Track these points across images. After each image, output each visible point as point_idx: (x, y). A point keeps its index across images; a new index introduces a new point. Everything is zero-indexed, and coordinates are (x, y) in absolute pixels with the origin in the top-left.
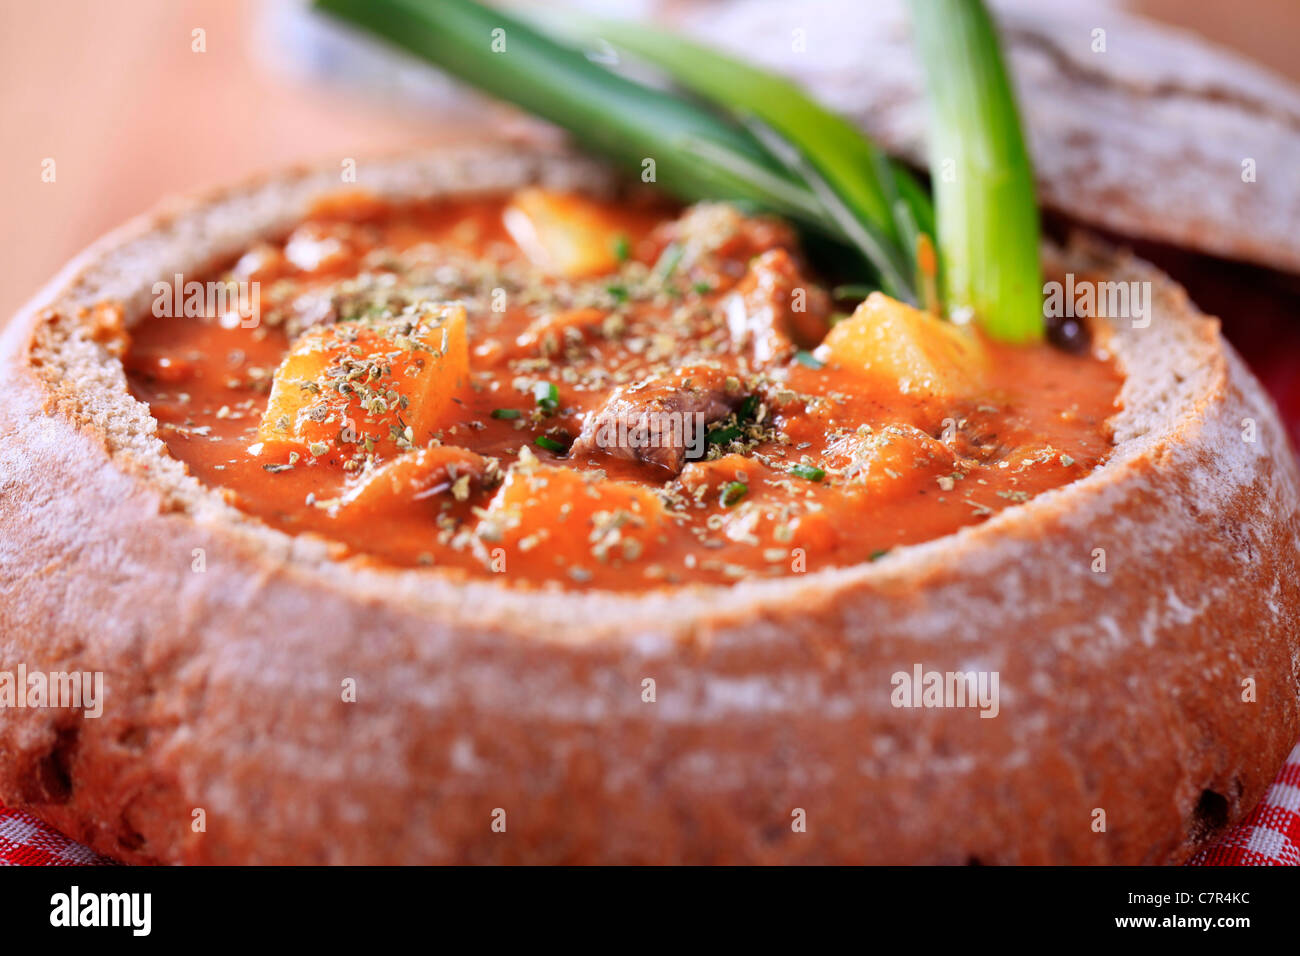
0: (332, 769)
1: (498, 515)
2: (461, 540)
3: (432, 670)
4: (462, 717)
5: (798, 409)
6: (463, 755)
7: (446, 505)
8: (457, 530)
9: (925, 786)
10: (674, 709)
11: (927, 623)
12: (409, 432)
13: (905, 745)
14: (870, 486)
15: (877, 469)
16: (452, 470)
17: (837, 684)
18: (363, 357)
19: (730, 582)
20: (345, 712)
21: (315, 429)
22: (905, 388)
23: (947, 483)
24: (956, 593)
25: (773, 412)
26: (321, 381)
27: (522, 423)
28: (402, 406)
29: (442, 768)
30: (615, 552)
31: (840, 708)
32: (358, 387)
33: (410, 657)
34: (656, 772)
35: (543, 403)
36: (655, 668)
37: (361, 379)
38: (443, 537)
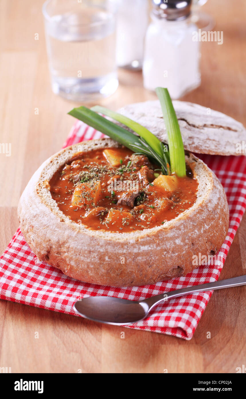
0: (89, 260)
1: (108, 219)
2: (103, 223)
3: (102, 246)
4: (106, 253)
5: (150, 194)
6: (107, 258)
7: (101, 216)
8: (103, 221)
9: (171, 258)
10: (136, 251)
11: (170, 234)
12: (94, 204)
13: (168, 252)
14: (161, 210)
15: (162, 207)
16: (101, 211)
17: (158, 245)
18: (86, 192)
19: (142, 229)
20: (90, 252)
21: (80, 204)
22: (166, 190)
23: (172, 208)
24: (174, 229)
25: (146, 195)
26: (80, 195)
27: (110, 199)
28: (93, 200)
29: (104, 260)
30: (125, 224)
31: (159, 248)
32: (86, 197)
33: (98, 245)
34: (133, 260)
35: (112, 195)
36: (133, 245)
37: (86, 195)
38: (101, 223)
